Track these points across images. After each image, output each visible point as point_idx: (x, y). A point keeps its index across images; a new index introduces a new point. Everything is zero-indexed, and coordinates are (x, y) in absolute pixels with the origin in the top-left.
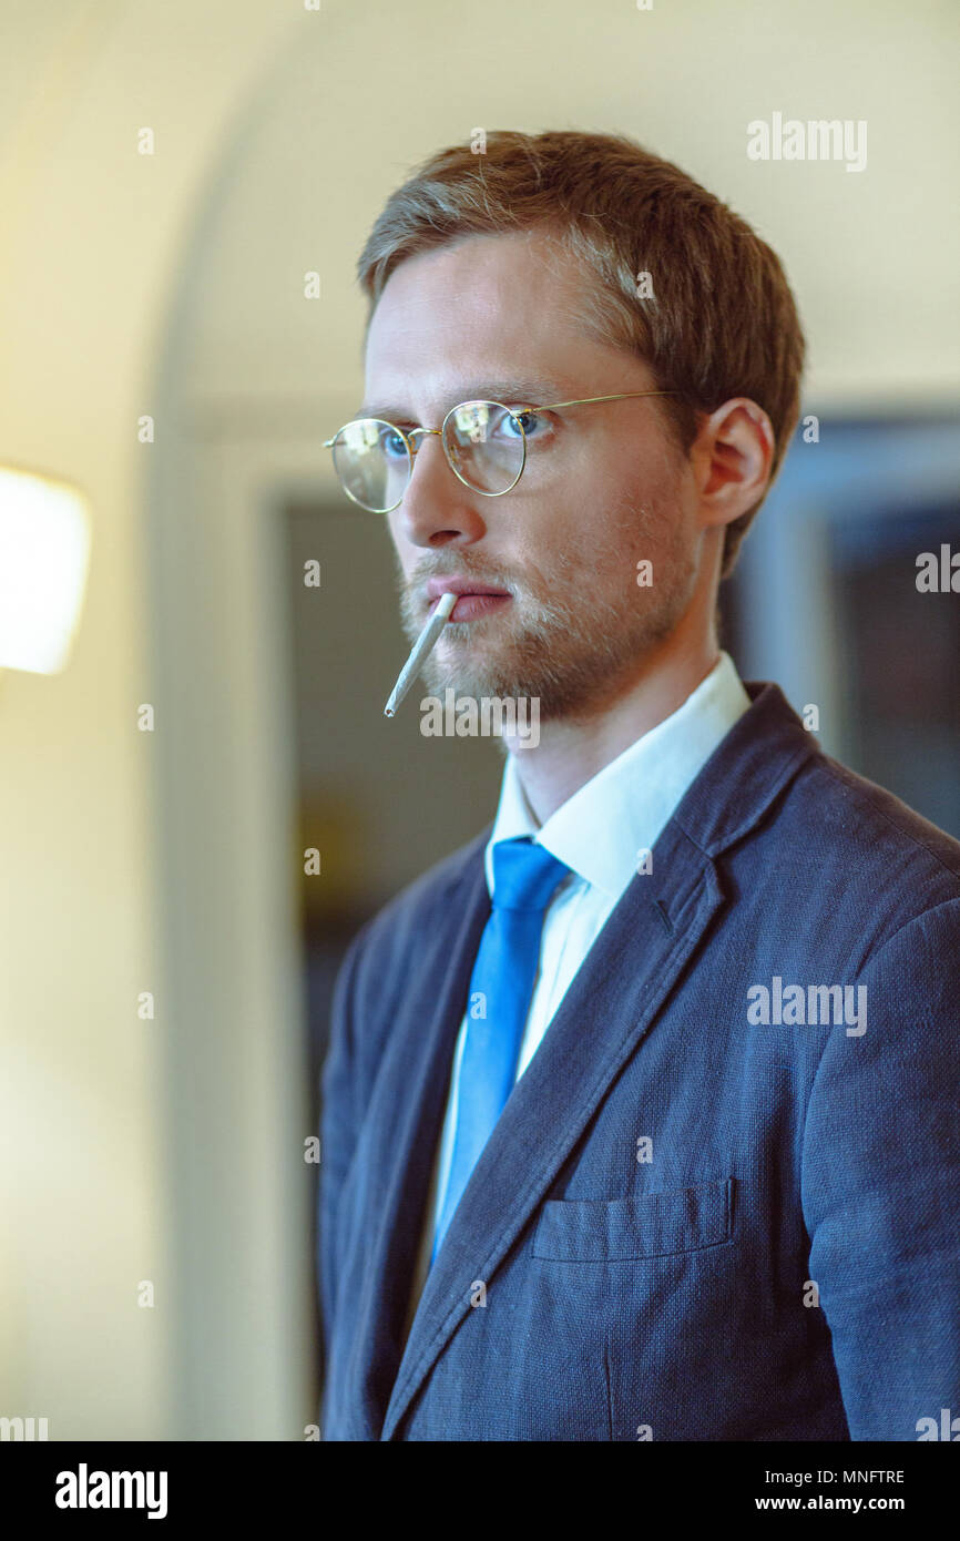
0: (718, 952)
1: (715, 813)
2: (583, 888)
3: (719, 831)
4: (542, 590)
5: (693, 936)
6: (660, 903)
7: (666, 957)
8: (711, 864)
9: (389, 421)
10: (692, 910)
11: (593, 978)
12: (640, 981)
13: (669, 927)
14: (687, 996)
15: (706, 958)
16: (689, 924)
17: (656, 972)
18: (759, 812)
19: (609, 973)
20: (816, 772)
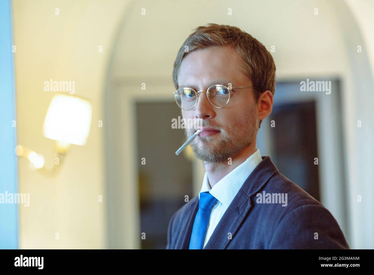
0: (250, 218)
1: (251, 186)
2: (220, 204)
3: (252, 190)
4: (228, 130)
5: (244, 215)
6: (237, 208)
7: (238, 220)
8: (249, 198)
9: (193, 89)
10: (244, 209)
11: (221, 225)
12: (232, 226)
13: (239, 213)
14: (242, 229)
15: (247, 220)
16: (244, 212)
17: (235, 224)
18: (261, 186)
19: (225, 224)
20: (276, 177)
